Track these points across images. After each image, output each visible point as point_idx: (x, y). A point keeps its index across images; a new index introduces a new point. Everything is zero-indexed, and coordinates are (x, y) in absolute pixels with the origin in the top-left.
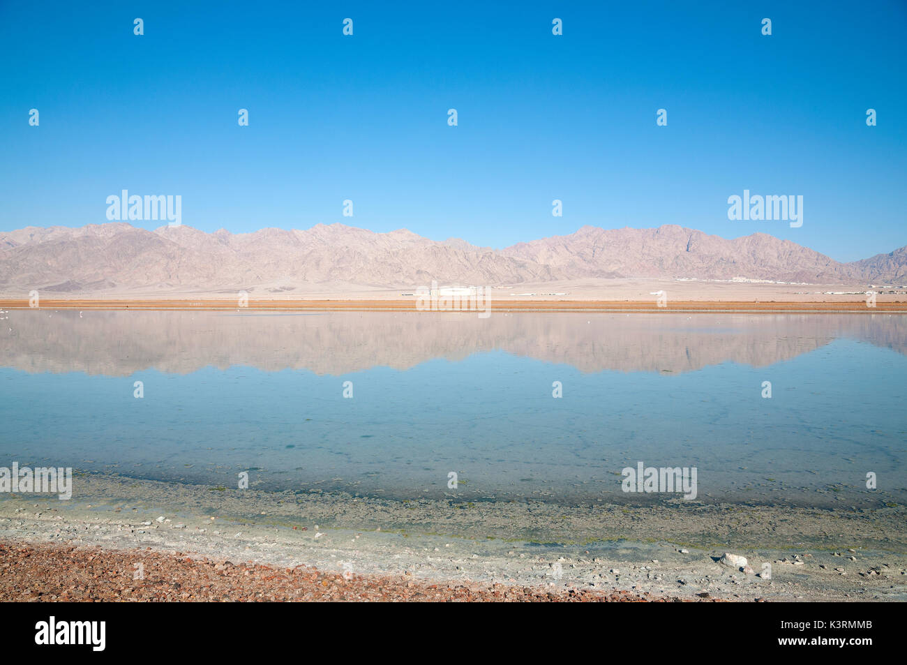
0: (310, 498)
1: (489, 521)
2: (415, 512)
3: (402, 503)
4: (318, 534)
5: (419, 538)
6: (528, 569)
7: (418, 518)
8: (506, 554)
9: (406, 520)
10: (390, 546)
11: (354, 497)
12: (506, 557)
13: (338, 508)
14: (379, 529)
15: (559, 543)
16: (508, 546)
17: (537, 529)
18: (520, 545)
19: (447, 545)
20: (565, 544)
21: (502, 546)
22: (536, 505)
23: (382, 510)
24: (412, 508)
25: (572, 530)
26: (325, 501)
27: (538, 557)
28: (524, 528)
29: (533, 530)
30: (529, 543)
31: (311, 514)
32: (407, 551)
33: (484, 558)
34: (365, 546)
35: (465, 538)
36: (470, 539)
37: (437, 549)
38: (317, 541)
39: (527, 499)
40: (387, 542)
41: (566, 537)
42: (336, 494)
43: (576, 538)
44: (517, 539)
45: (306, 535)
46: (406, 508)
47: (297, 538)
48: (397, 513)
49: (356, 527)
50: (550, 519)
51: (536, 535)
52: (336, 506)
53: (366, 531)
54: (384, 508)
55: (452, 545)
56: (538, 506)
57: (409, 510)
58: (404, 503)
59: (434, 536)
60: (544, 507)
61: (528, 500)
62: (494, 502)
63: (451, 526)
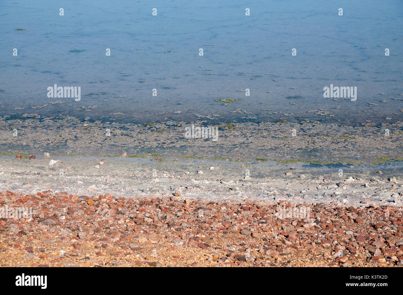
0: (26, 124)
1: (256, 142)
2: (164, 135)
3: (146, 126)
4: (53, 162)
5: (175, 162)
6: (312, 189)
7: (169, 141)
8: (284, 176)
9: (155, 144)
10: (144, 171)
11: (84, 121)
12: (284, 178)
13: (66, 133)
14: (125, 154)
15: (344, 164)
16: (284, 167)
17: (315, 150)
18: (298, 166)
19: (212, 168)
20: (352, 165)
21: (276, 168)
22: (309, 124)
23: (122, 134)
24: (158, 130)
25: (359, 150)
26: (48, 127)
27: (321, 178)
28: (299, 149)
29: (311, 151)
30: (308, 164)
31: (35, 142)
32: (166, 175)
33: (258, 179)
34: (114, 172)
35: (230, 160)
36: (236, 161)
37: (201, 172)
38: (53, 169)
39: (297, 118)
40: (139, 166)
41: (352, 157)
42: (59, 119)
43: (364, 157)
44: (292, 160)
45: (36, 163)
46: (152, 131)
47: (27, 166)
48: (143, 137)
49: (96, 153)
50: (329, 139)
51: (316, 156)
52: (63, 132)
53: (109, 156)
54: (125, 132)
55: (218, 168)
56: (313, 126)
57: (156, 134)
58: (148, 126)
59: (193, 160)
60: (320, 127)
61: (300, 120)
62: (258, 123)
63: (211, 149)
